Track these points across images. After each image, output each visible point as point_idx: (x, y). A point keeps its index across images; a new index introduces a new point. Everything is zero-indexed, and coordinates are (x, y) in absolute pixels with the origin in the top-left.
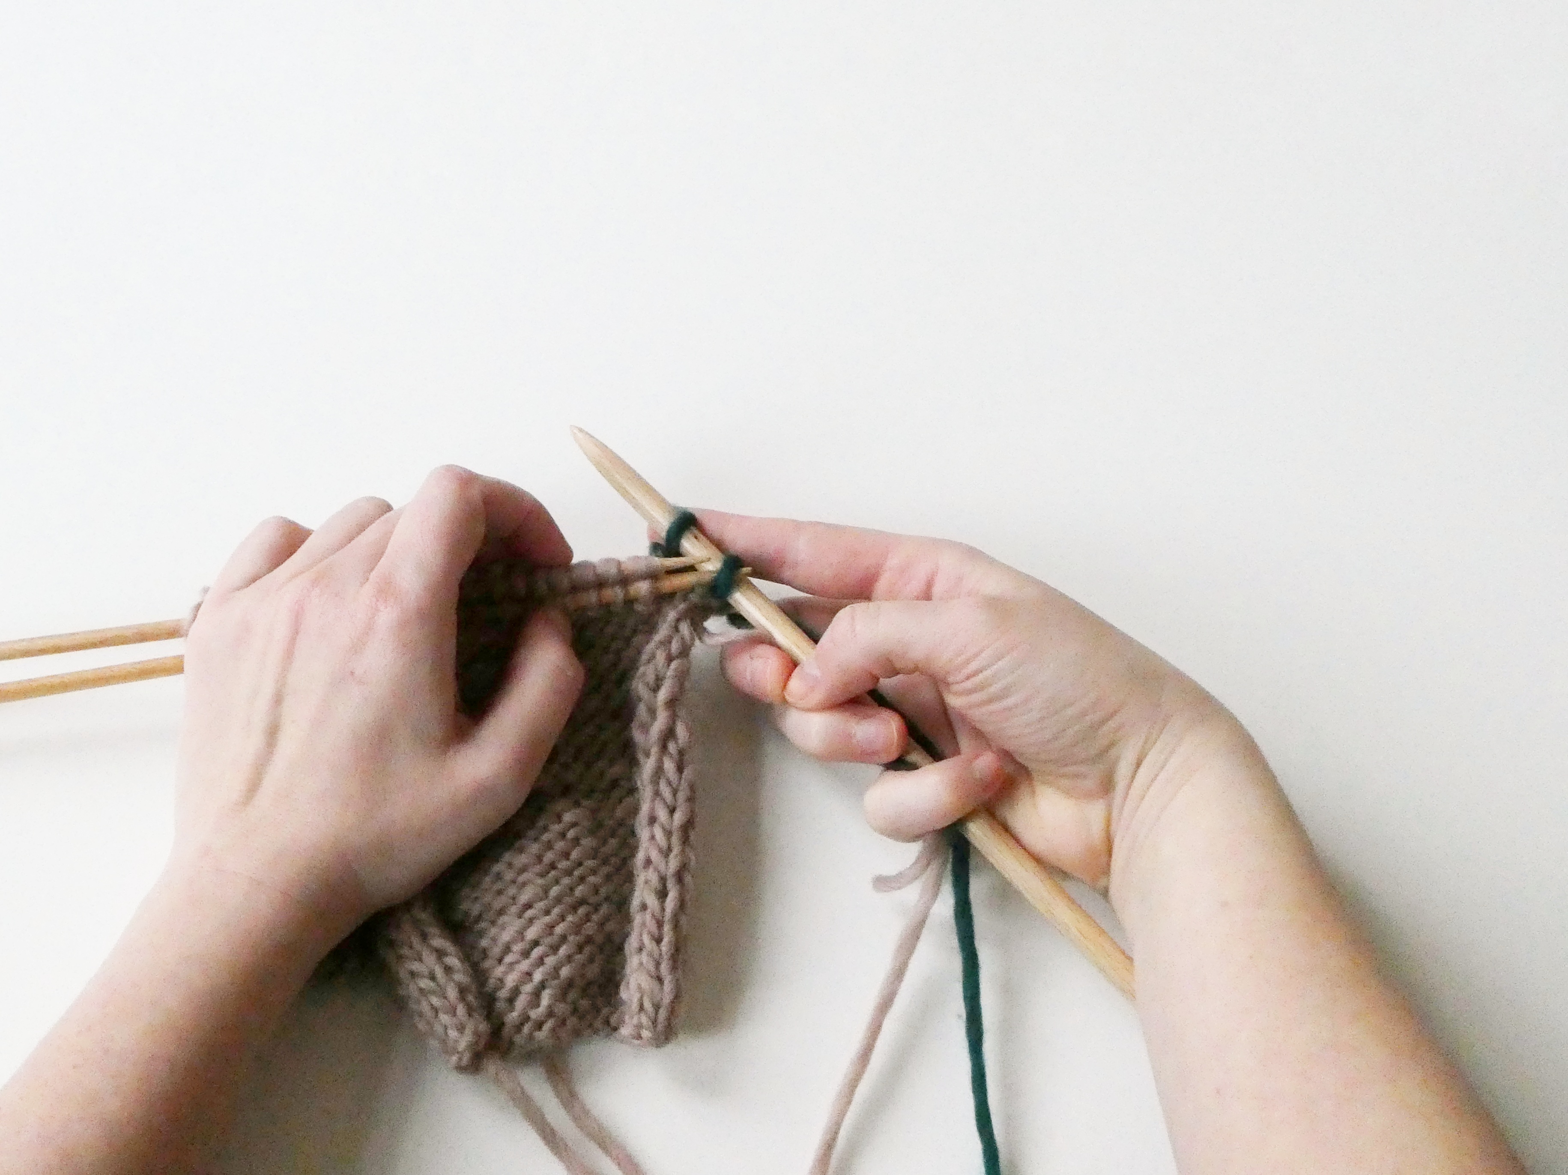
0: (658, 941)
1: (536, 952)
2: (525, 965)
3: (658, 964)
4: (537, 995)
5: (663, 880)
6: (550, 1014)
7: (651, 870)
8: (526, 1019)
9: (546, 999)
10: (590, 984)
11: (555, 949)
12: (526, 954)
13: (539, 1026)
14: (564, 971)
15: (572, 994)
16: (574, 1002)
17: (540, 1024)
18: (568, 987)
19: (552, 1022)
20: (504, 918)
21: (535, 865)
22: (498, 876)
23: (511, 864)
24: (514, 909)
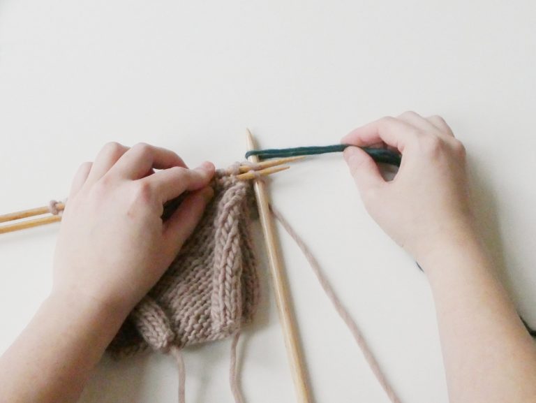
6: (193, 328)
14: (196, 312)
15: (200, 321)
16: (202, 323)
17: (190, 333)
18: (198, 318)
19: (194, 332)
20: (173, 300)
21: (183, 281)
22: (169, 286)
23: (173, 281)
24: (177, 296)
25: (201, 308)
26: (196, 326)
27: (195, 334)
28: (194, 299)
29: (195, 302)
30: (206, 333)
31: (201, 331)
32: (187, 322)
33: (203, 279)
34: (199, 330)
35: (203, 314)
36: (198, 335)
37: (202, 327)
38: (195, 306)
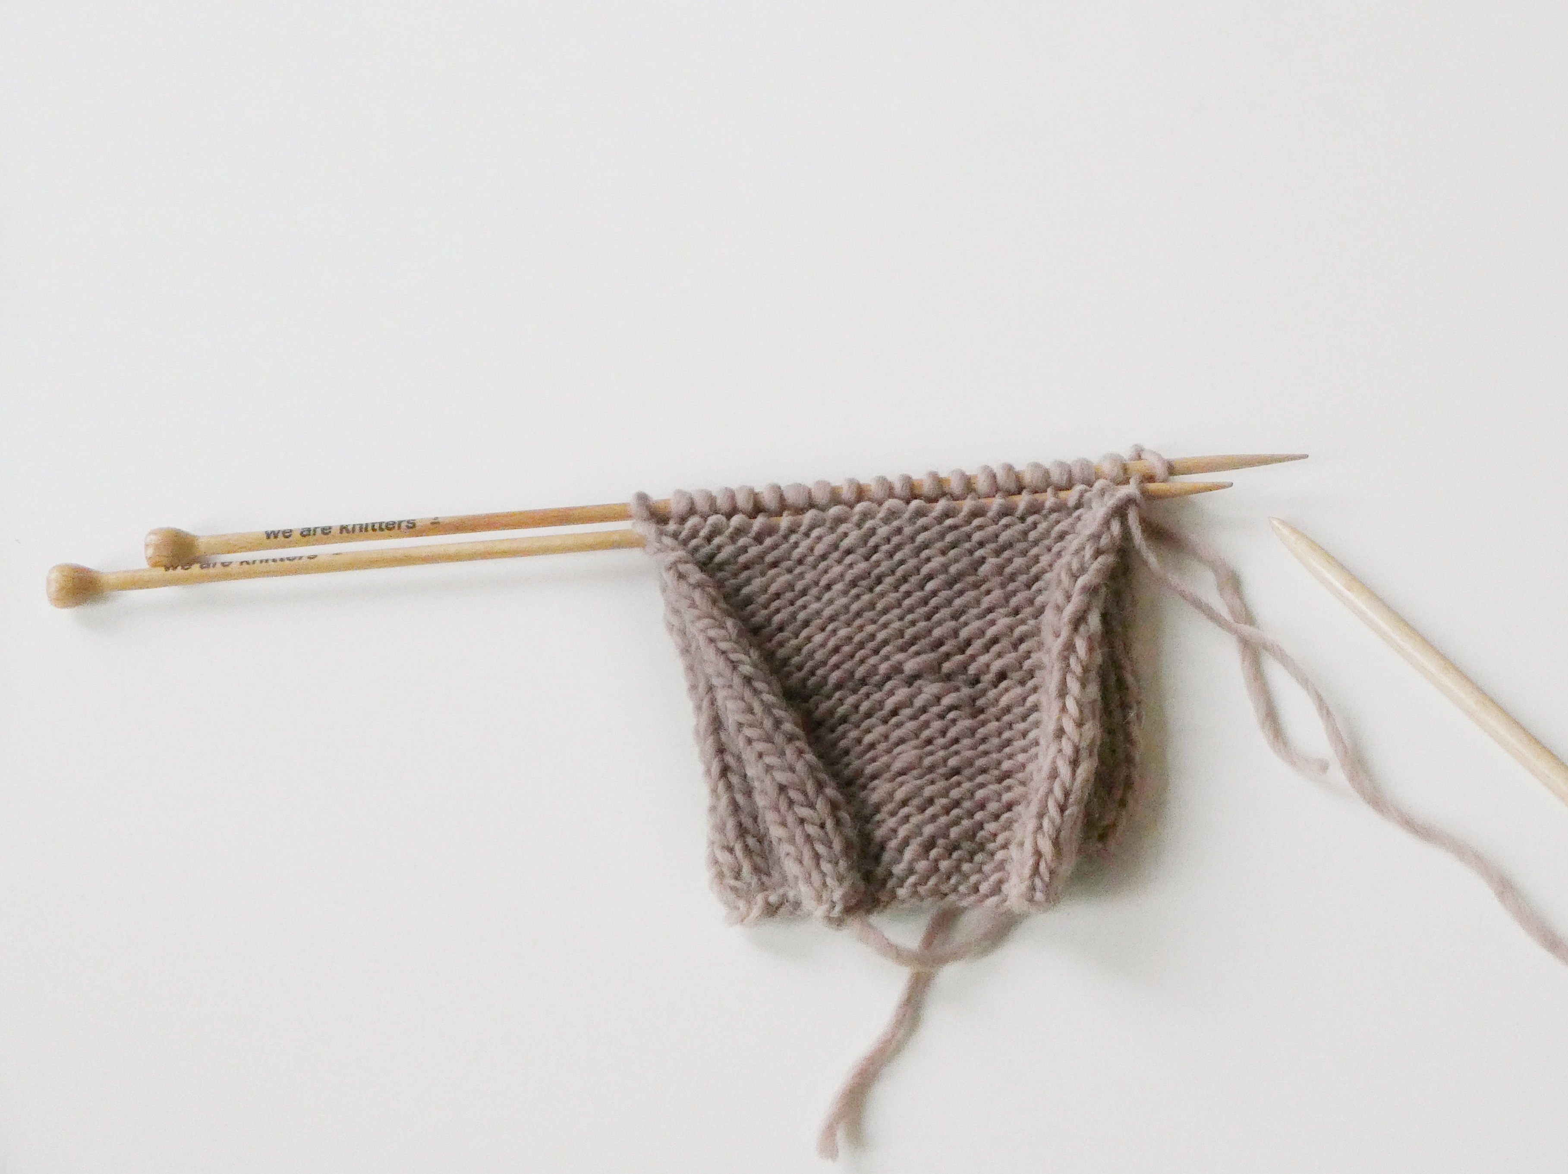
1: (904, 811)
2: (892, 822)
9: (909, 854)
11: (920, 810)
12: (894, 813)
14: (929, 830)
15: (933, 853)
16: (936, 861)
17: (901, 882)
18: (930, 844)
19: (912, 879)
20: (876, 782)
21: (911, 739)
22: (872, 746)
23: (886, 737)
24: (887, 775)
25: (943, 820)
26: (922, 866)
27: (915, 885)
28: (928, 791)
29: (931, 801)
30: (944, 888)
31: (932, 881)
32: (901, 851)
33: (966, 742)
34: (927, 878)
35: (946, 836)
36: (922, 890)
37: (936, 869)
38: (930, 811)
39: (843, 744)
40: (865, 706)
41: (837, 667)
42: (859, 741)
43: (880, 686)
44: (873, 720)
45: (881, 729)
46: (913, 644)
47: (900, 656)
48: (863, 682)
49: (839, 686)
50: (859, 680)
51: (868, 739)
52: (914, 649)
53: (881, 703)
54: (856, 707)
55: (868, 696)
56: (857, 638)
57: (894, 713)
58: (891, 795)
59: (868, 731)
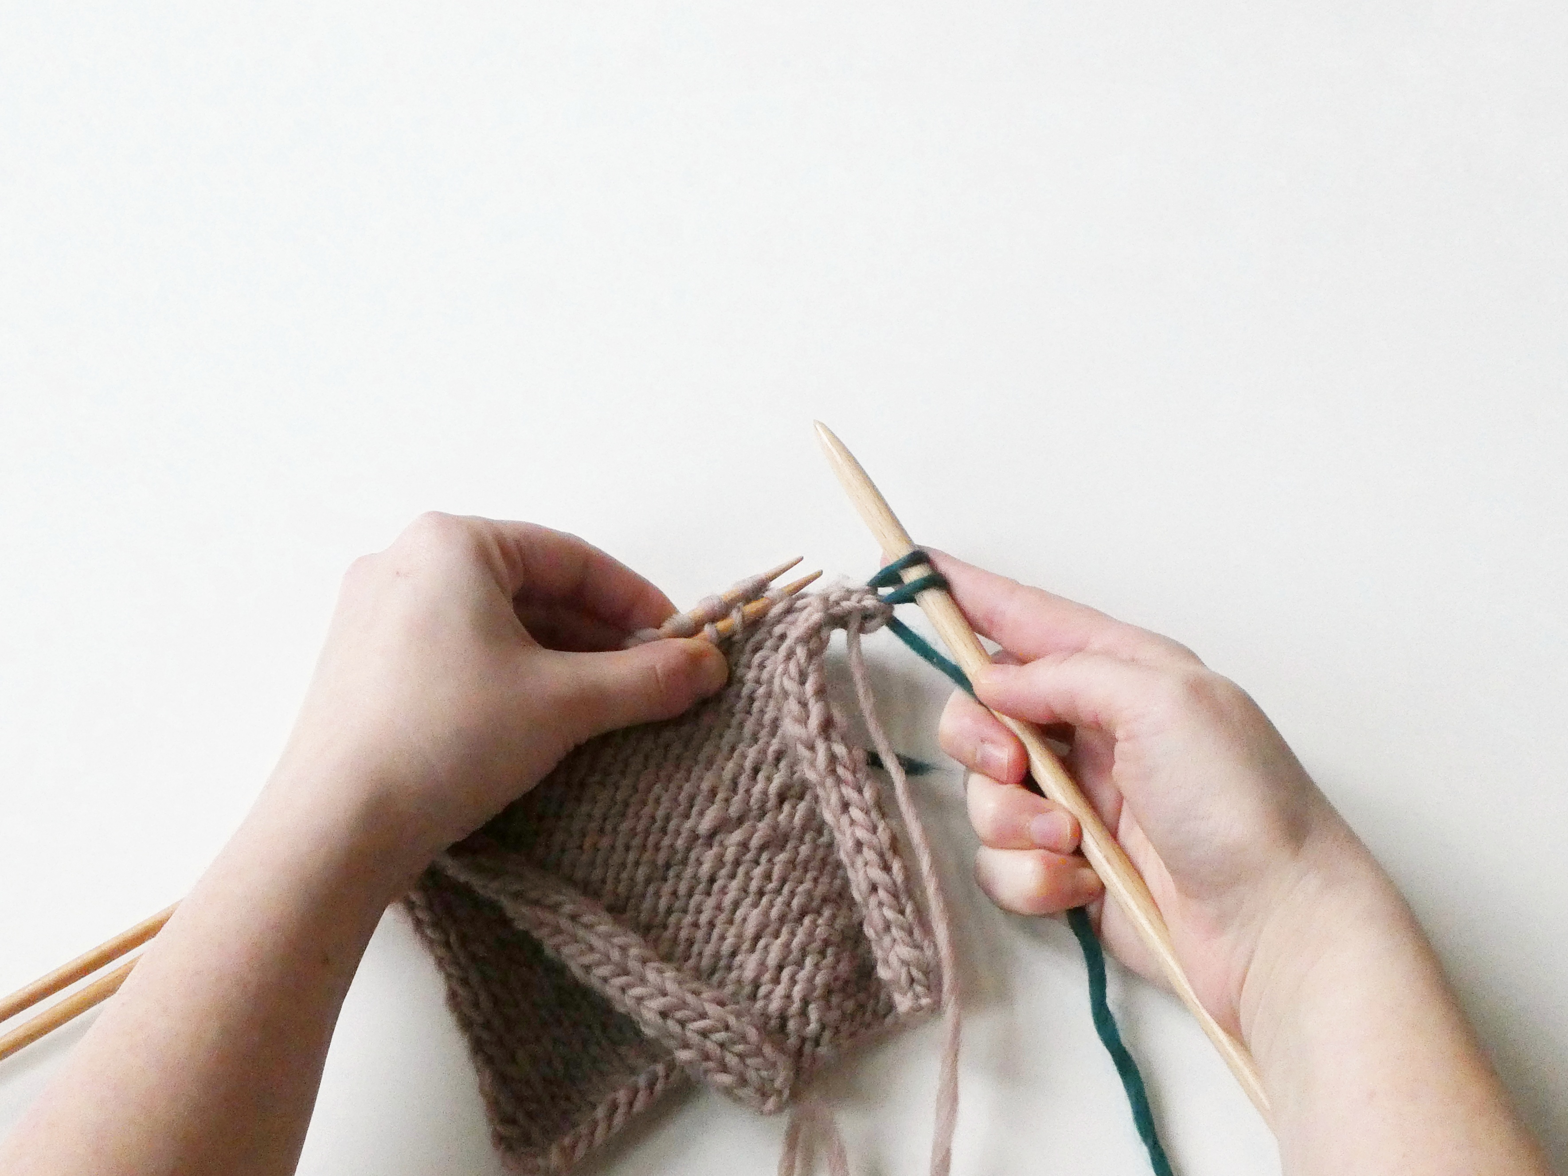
0: (902, 912)
1: (786, 974)
2: (780, 990)
3: (911, 933)
4: (803, 1013)
5: (881, 855)
6: (823, 1027)
7: (865, 849)
8: (803, 1040)
9: (814, 1013)
10: (847, 982)
11: (800, 964)
12: (776, 981)
13: (817, 1042)
14: (820, 980)
18: (828, 994)
20: (739, 958)
21: (743, 899)
22: (712, 925)
23: (719, 908)
24: (746, 946)
25: (825, 964)
28: (795, 943)
29: (803, 953)
38: (809, 962)
39: (683, 934)
40: (683, 889)
41: (637, 864)
42: (696, 925)
43: (684, 862)
44: (697, 898)
45: (711, 902)
46: (692, 807)
47: (688, 824)
48: (668, 866)
49: (648, 881)
50: (663, 866)
51: (704, 919)
52: (695, 810)
53: (695, 877)
54: (674, 893)
55: (678, 877)
56: (640, 828)
57: (712, 880)
58: (762, 964)
59: (699, 911)
